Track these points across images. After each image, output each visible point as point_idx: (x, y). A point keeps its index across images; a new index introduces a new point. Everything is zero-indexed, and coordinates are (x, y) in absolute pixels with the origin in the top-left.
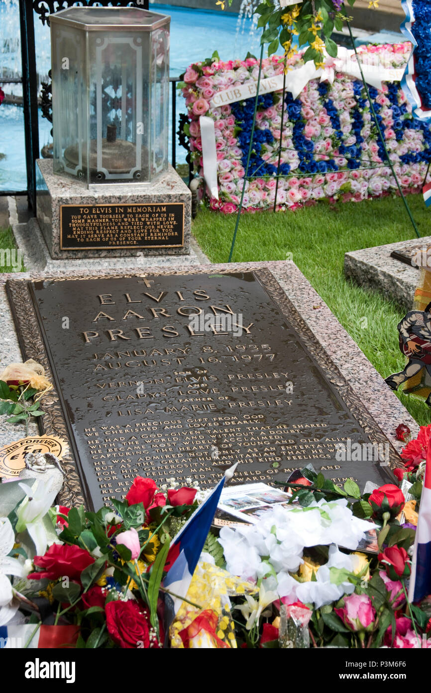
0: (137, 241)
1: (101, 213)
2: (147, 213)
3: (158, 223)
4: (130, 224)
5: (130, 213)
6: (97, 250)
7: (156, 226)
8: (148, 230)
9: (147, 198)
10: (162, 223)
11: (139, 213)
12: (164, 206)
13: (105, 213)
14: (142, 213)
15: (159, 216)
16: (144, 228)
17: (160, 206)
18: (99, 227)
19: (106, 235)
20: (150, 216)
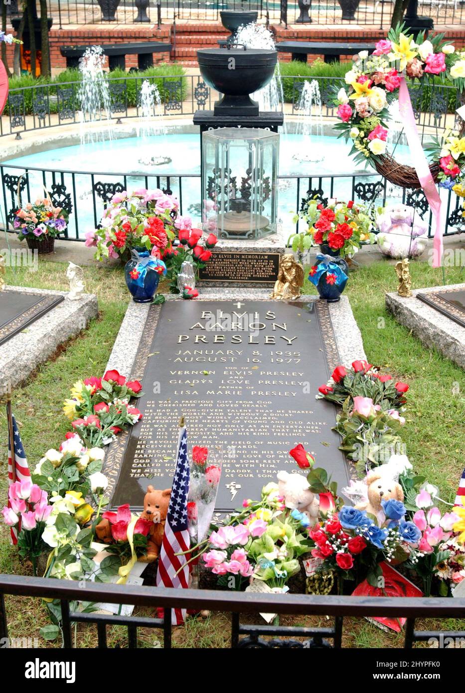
0: (248, 277)
1: (224, 258)
2: (255, 259)
3: (262, 266)
4: (243, 266)
5: (243, 259)
6: (222, 282)
7: (261, 268)
8: (256, 270)
9: (255, 249)
10: (264, 266)
11: (249, 259)
12: (266, 255)
13: (227, 258)
14: (251, 259)
15: (263, 262)
16: (252, 269)
17: (264, 255)
18: (223, 267)
19: (227, 272)
20: (257, 262)
